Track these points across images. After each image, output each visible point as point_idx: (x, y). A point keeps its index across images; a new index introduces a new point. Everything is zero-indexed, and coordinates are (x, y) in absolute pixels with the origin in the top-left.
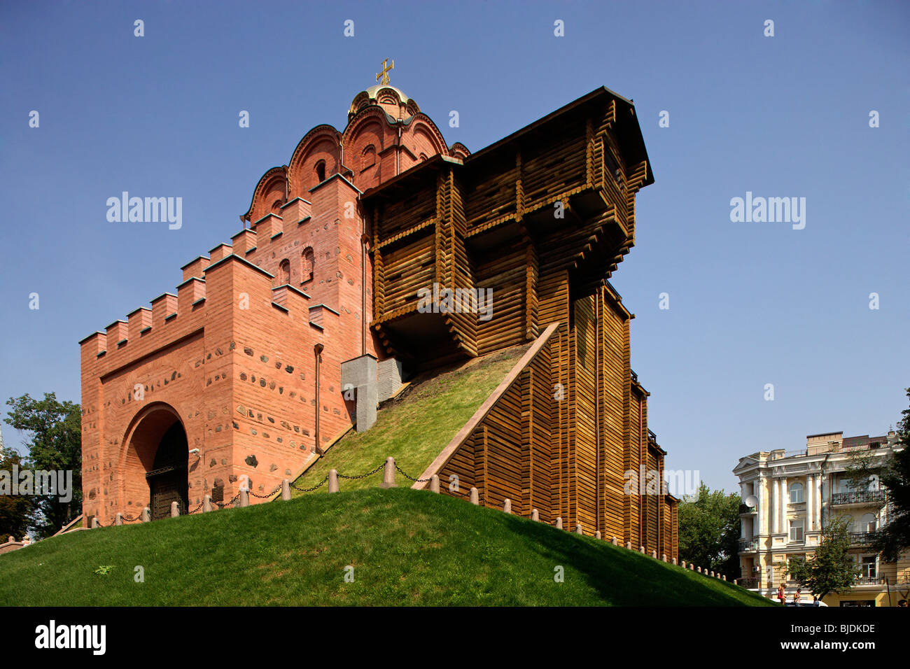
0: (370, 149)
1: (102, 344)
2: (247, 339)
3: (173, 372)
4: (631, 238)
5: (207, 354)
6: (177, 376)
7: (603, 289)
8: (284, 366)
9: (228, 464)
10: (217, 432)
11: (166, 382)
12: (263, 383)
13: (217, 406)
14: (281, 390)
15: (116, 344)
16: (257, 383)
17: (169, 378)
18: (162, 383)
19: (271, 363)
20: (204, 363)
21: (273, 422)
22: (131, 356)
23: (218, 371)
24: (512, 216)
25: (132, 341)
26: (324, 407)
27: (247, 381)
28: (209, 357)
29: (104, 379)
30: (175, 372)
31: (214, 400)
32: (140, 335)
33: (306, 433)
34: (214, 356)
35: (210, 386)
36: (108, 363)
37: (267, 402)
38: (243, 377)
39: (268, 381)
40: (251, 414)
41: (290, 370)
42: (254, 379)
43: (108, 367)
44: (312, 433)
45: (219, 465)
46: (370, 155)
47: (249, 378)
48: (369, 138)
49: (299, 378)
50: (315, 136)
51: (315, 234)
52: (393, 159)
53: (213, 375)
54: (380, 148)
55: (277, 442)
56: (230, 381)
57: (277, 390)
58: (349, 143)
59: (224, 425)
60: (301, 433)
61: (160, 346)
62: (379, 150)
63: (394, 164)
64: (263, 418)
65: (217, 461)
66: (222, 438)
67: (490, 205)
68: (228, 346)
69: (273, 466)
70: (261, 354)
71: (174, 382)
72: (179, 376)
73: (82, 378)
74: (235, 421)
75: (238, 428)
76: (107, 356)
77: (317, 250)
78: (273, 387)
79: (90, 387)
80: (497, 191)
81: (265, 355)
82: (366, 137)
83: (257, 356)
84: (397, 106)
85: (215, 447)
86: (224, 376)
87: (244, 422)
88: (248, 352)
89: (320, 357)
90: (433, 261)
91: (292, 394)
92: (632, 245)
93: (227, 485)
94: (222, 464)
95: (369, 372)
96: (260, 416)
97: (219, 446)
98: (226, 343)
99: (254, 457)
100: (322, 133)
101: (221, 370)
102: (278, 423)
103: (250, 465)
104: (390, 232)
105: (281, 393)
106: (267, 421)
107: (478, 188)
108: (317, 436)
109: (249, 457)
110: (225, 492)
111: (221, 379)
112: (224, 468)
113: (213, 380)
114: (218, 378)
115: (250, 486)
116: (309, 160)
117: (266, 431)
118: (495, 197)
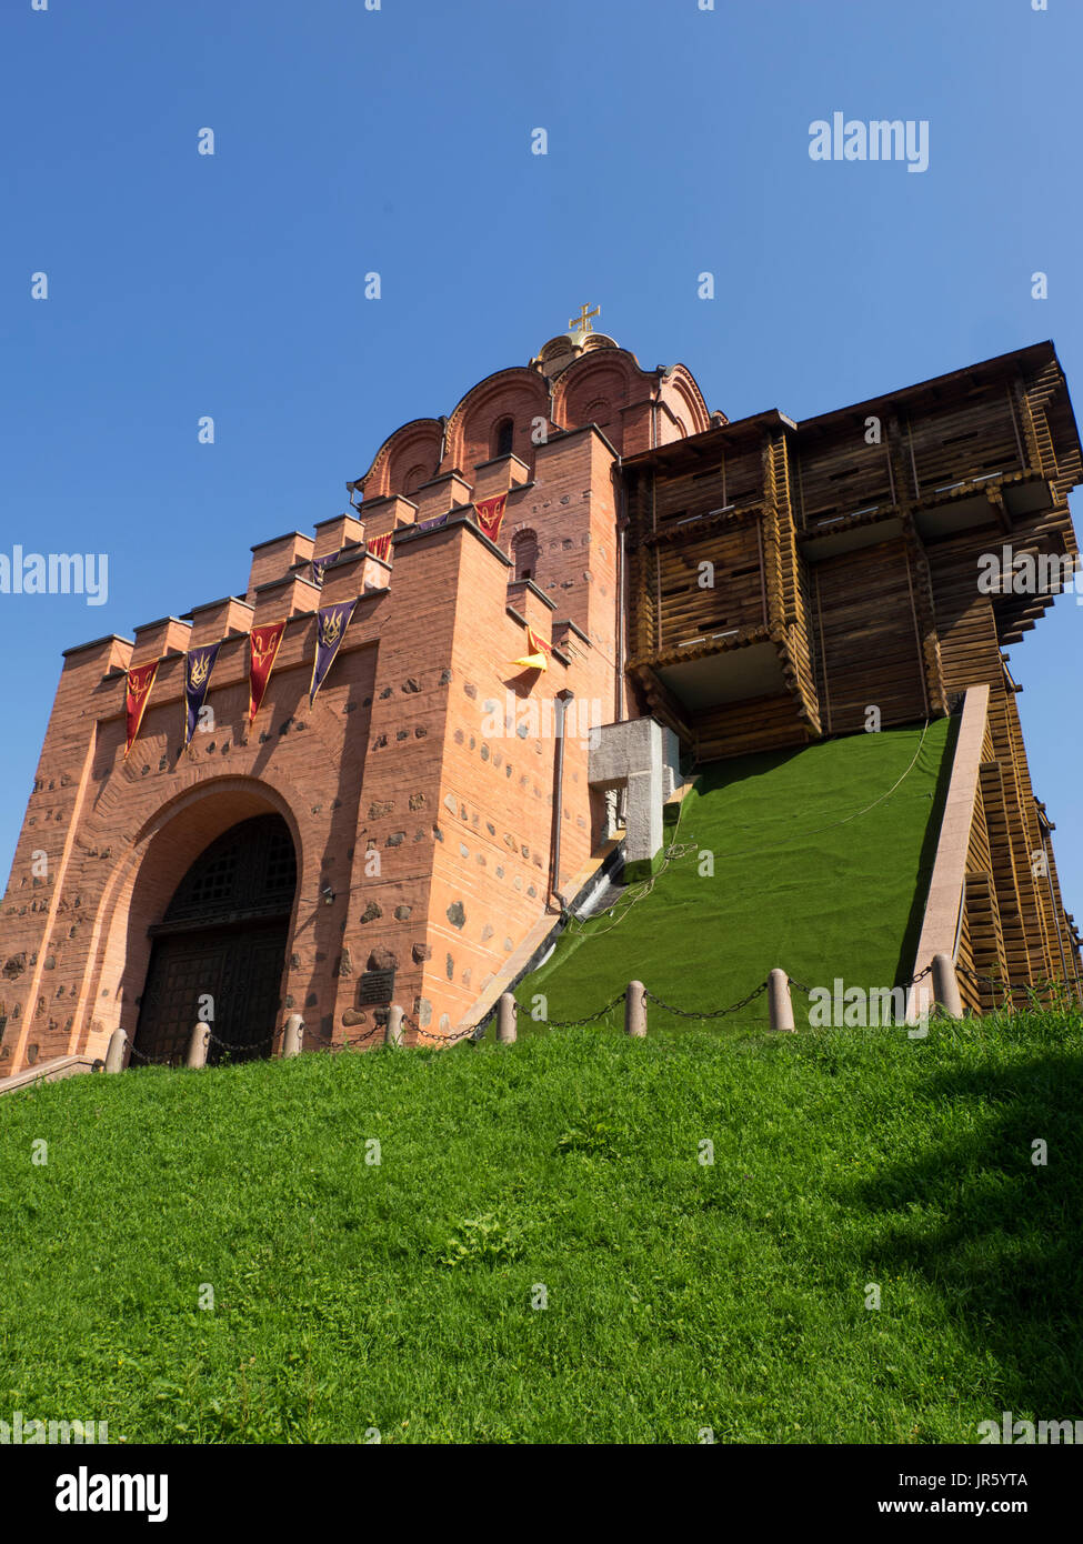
0: (599, 403)
2: (470, 667)
3: (283, 718)
9: (413, 919)
10: (390, 844)
11: (264, 740)
12: (485, 754)
13: (394, 792)
14: (509, 769)
16: (477, 752)
17: (272, 731)
18: (253, 739)
20: (368, 704)
21: (493, 833)
23: (404, 722)
26: (564, 810)
27: (464, 746)
29: (105, 723)
30: (290, 721)
31: (390, 780)
35: (380, 750)
37: (489, 792)
38: (459, 736)
39: (492, 751)
40: (466, 814)
42: (473, 742)
43: (123, 702)
44: (546, 861)
45: (389, 917)
46: (600, 410)
47: (467, 741)
48: (597, 389)
49: (533, 751)
50: (501, 381)
51: (540, 510)
52: (647, 419)
53: (390, 730)
54: (620, 403)
55: (496, 877)
56: (436, 743)
57: (503, 768)
58: (564, 393)
59: (412, 833)
60: (531, 862)
64: (480, 824)
65: (383, 909)
66: (403, 860)
67: (840, 492)
68: (437, 677)
70: (486, 697)
72: (300, 728)
74: (438, 825)
75: (441, 840)
77: (544, 534)
78: (497, 763)
79: (65, 738)
80: (854, 472)
82: (593, 387)
83: (481, 700)
86: (420, 734)
88: (470, 691)
90: (752, 569)
91: (522, 780)
93: (404, 966)
94: (397, 917)
95: (653, 749)
96: (476, 820)
97: (394, 877)
98: (432, 670)
99: (461, 906)
100: (513, 378)
101: (414, 721)
102: (500, 836)
103: (453, 923)
104: (662, 519)
105: (508, 776)
106: (485, 831)
107: (815, 466)
108: (553, 868)
109: (454, 906)
110: (397, 983)
111: (411, 740)
112: (401, 927)
113: (392, 739)
114: (403, 735)
115: (450, 972)
116: (484, 412)
117: (482, 852)
118: (850, 481)
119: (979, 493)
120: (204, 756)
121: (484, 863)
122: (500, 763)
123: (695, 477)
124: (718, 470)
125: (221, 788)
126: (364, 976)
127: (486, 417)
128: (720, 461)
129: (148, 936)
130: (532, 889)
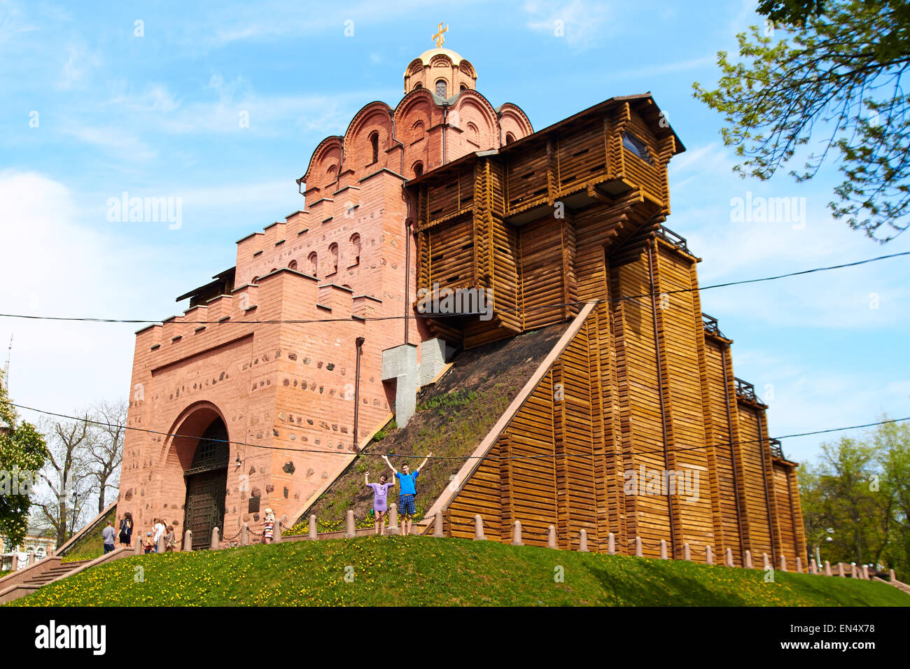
0: (419, 124)
1: (156, 336)
2: (292, 345)
3: (221, 372)
4: (666, 207)
5: (255, 359)
6: (225, 376)
7: (656, 242)
8: (326, 364)
9: (266, 473)
10: (258, 438)
11: (214, 382)
12: (304, 386)
13: (260, 412)
14: (321, 389)
15: (171, 339)
16: (299, 387)
17: (217, 378)
18: (210, 382)
19: (313, 364)
20: (251, 366)
21: (312, 424)
22: (183, 352)
23: (263, 377)
24: (545, 200)
25: (186, 338)
26: (364, 400)
27: (289, 386)
28: (256, 362)
29: (154, 372)
30: (224, 373)
31: (258, 406)
32: (194, 333)
33: (344, 431)
34: (260, 361)
35: (255, 390)
36: (162, 356)
37: (309, 404)
38: (286, 382)
39: (309, 383)
40: (291, 420)
41: (331, 367)
42: (296, 383)
43: (161, 360)
44: (351, 429)
45: (258, 473)
46: (419, 129)
47: (292, 383)
48: (418, 114)
49: (340, 375)
50: (371, 109)
51: (362, 220)
52: (440, 136)
53: (258, 381)
54: (429, 124)
55: (315, 445)
56: (274, 388)
57: (317, 390)
58: (401, 118)
59: (265, 432)
60: (339, 432)
61: (212, 346)
62: (427, 127)
63: (440, 141)
64: (302, 421)
65: (256, 469)
67: (526, 187)
68: (275, 353)
69: (309, 470)
70: (303, 357)
71: (221, 382)
72: (227, 377)
73: (133, 369)
74: (276, 428)
75: (278, 435)
76: (160, 349)
77: (363, 236)
78: (313, 388)
79: (140, 379)
80: (532, 174)
81: (308, 357)
82: (416, 113)
83: (300, 360)
84: (450, 68)
85: (256, 454)
86: (269, 383)
87: (284, 428)
88: (292, 357)
89: (361, 349)
90: (471, 245)
91: (331, 392)
92: (667, 214)
93: (264, 495)
94: (261, 472)
95: (409, 361)
96: (300, 420)
97: (259, 454)
98: (273, 350)
99: (291, 463)
100: (375, 108)
101: (266, 376)
102: (316, 424)
103: (287, 472)
104: (433, 213)
105: (321, 393)
106: (307, 424)
107: (515, 170)
108: (355, 432)
109: (287, 465)
110: (261, 502)
111: (266, 386)
112: (262, 477)
113: (259, 385)
114: (262, 384)
115: (286, 495)
116: (364, 130)
117: (304, 435)
118: (530, 179)
119: (585, 190)
120: (192, 390)
121: (306, 440)
122: (315, 388)
123: (447, 187)
124: (457, 183)
125: (200, 407)
126: (250, 500)
127: (364, 133)
128: (457, 178)
129: (184, 477)
130: (341, 445)
